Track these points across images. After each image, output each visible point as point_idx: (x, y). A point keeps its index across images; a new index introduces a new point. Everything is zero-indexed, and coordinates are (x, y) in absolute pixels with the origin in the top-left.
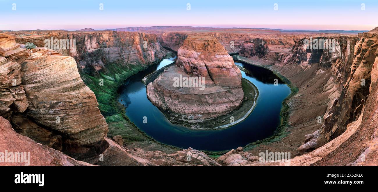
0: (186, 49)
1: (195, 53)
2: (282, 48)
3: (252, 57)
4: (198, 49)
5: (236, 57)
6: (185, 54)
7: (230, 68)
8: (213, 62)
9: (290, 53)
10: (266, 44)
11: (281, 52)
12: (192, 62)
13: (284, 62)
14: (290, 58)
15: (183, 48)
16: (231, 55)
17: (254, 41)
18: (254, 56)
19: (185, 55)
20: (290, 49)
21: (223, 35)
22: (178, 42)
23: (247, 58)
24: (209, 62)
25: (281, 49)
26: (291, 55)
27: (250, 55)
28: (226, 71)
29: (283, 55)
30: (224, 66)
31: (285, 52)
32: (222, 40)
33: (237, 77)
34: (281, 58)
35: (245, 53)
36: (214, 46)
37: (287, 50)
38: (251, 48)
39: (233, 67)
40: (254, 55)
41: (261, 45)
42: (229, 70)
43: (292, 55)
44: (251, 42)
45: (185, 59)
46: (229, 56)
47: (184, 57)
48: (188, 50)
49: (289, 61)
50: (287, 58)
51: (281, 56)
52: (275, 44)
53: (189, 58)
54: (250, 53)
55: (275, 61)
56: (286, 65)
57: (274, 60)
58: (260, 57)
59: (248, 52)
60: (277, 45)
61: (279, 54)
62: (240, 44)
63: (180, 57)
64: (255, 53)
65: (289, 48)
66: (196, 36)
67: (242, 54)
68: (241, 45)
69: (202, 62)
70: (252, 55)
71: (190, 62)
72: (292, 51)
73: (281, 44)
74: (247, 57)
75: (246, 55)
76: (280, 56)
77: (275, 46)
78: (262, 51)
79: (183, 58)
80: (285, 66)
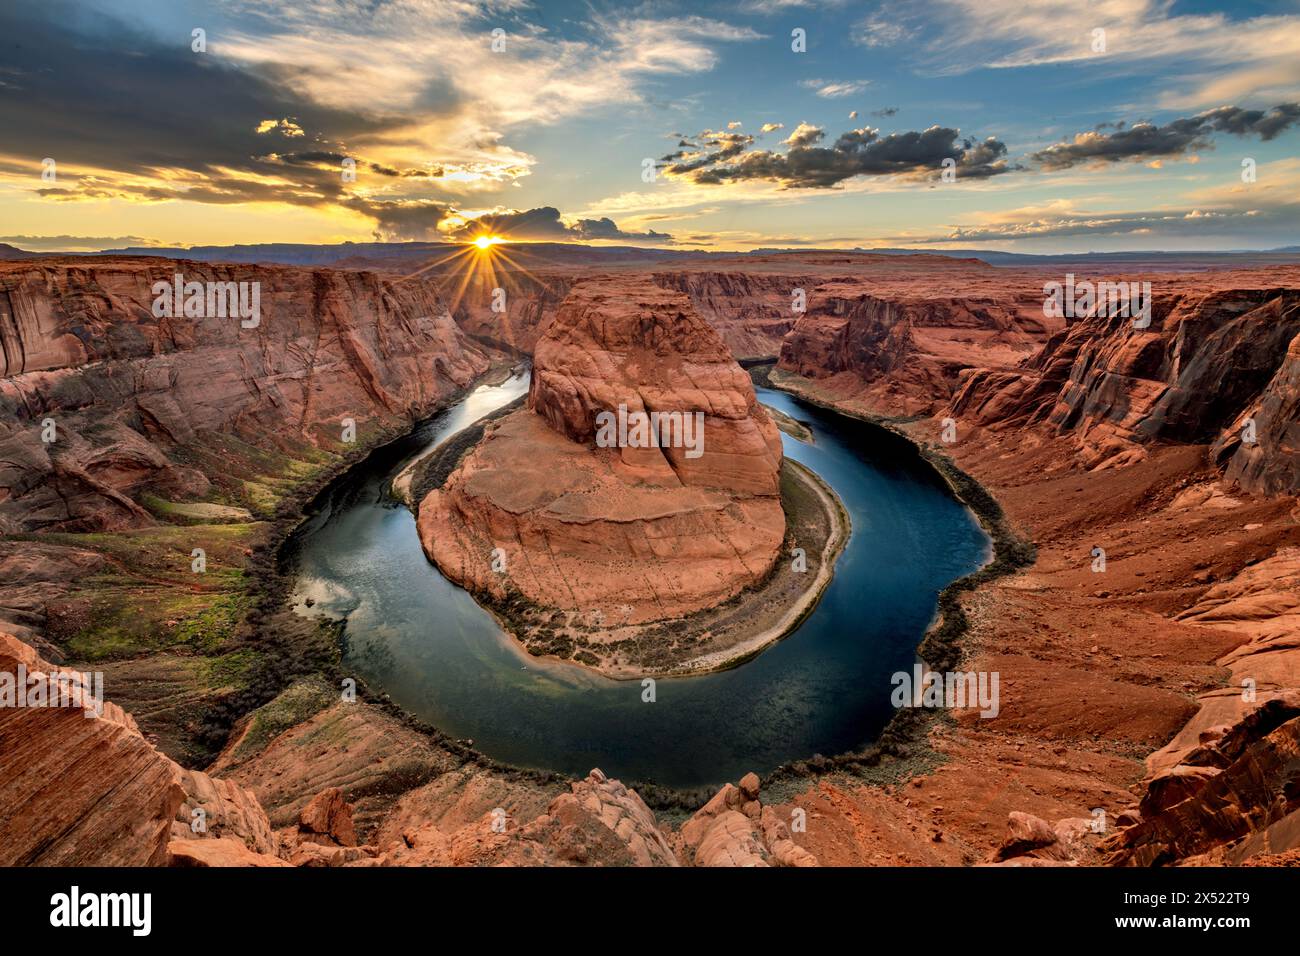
0: (566, 339)
1: (603, 355)
2: (986, 344)
3: (832, 375)
4: (615, 339)
5: (767, 374)
6: (562, 363)
7: (736, 416)
8: (674, 392)
9: (1024, 372)
10: (902, 323)
11: (975, 363)
12: (595, 394)
13: (983, 413)
14: (1017, 397)
15: (554, 339)
16: (745, 365)
17: (848, 308)
18: (841, 375)
19: (564, 368)
20: (1031, 349)
21: (716, 281)
22: (534, 314)
23: (811, 380)
24: (658, 393)
25: (979, 349)
26: (1034, 379)
27: (825, 366)
28: (722, 427)
29: (982, 377)
30: (715, 408)
31: (995, 365)
32: (711, 303)
33: (765, 454)
34: (972, 388)
35: (804, 358)
36: (677, 327)
37: (1007, 357)
38: (831, 340)
39: (749, 414)
40: (843, 368)
41: (878, 327)
42: (733, 426)
43: (1037, 380)
44: (833, 315)
45: (568, 384)
46: (738, 370)
47: (560, 372)
48: (573, 347)
49: (1008, 410)
50: (1001, 393)
51: (970, 382)
52: (951, 326)
53: (579, 378)
54: (823, 360)
55: (937, 402)
56: (991, 426)
57: (933, 395)
58: (870, 378)
59: (816, 356)
60: (957, 327)
61: (964, 372)
62: (784, 321)
63: (544, 374)
64: (845, 361)
65: (1027, 345)
66: (607, 289)
67: (789, 359)
68: (788, 324)
69: (632, 391)
70: (834, 367)
71: (586, 395)
72: (1040, 361)
73: (979, 326)
74: (810, 374)
75: (806, 368)
76: (965, 380)
77: (948, 333)
78: (880, 352)
79: (557, 377)
80: (984, 430)
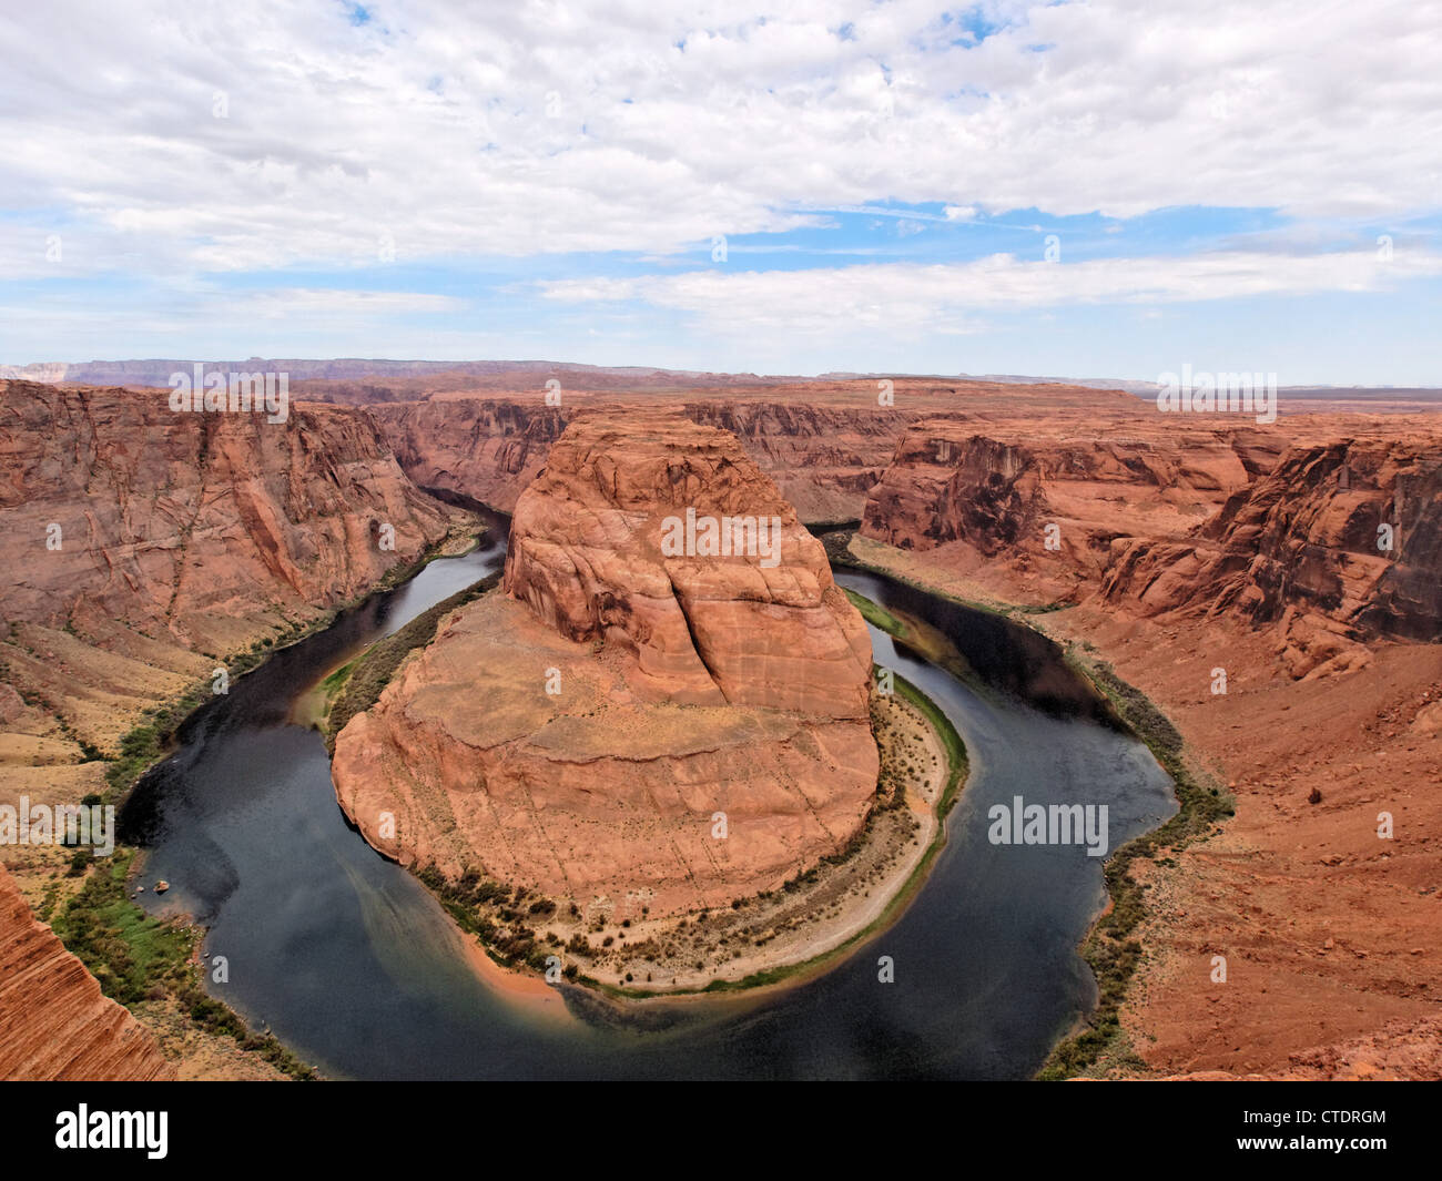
0: (562, 494)
1: (612, 515)
2: (1145, 506)
3: (937, 545)
4: (632, 494)
5: (847, 543)
6: (555, 526)
7: (805, 602)
8: (716, 569)
9: (1197, 543)
10: (1029, 475)
11: (1130, 529)
12: (601, 572)
13: (1148, 598)
14: (1191, 577)
15: (545, 492)
16: (816, 530)
17: (955, 455)
18: (949, 545)
19: (557, 533)
20: (1204, 512)
21: (772, 414)
22: (516, 458)
23: (906, 553)
24: (693, 570)
25: (1135, 511)
26: (1211, 552)
27: (926, 533)
28: (785, 619)
29: (1142, 551)
30: (775, 591)
31: (1159, 533)
32: (765, 446)
33: (847, 657)
34: (1131, 565)
35: (897, 522)
36: (719, 478)
37: (1172, 521)
38: (933, 497)
39: (823, 601)
40: (951, 536)
41: (997, 479)
42: (800, 618)
43: (1216, 555)
44: (935, 462)
45: (561, 556)
46: (807, 538)
47: (551, 539)
48: (573, 505)
49: (1183, 596)
50: (1169, 573)
51: (1127, 556)
52: (1096, 479)
53: (579, 548)
54: (925, 525)
55: (1083, 584)
56: (1159, 618)
57: (1077, 574)
58: (990, 550)
59: (914, 518)
60: (1103, 481)
61: (1118, 543)
62: (868, 470)
63: (528, 542)
64: (955, 527)
65: (1197, 507)
66: (619, 424)
67: (877, 524)
68: (873, 474)
69: (655, 567)
70: (937, 534)
71: (588, 572)
72: (1217, 529)
73: (1133, 480)
74: (906, 544)
75: (901, 536)
76: (1120, 554)
77: (1092, 489)
78: (1002, 515)
79: (548, 547)
80: (1150, 623)
